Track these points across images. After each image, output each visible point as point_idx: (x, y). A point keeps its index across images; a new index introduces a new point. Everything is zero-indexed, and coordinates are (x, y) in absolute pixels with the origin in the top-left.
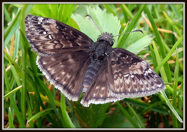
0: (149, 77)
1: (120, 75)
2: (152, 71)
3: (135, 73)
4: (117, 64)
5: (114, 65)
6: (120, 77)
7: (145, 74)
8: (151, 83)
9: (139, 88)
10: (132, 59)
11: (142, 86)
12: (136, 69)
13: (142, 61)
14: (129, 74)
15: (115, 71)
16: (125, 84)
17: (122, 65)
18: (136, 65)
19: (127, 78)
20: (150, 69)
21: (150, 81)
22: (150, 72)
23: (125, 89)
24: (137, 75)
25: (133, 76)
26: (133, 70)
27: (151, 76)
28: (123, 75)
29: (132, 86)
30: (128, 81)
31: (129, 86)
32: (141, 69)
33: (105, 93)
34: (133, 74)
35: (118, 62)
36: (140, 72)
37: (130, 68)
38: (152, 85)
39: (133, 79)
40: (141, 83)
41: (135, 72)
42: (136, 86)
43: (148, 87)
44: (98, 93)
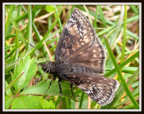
0: (76, 19)
1: (81, 40)
2: (70, 18)
3: (78, 29)
4: (72, 48)
5: (73, 50)
6: (82, 40)
7: (75, 21)
8: (79, 17)
9: (86, 23)
10: (66, 37)
11: (84, 21)
12: (74, 29)
13: (66, 28)
14: (79, 33)
15: (79, 46)
16: (88, 33)
17: (73, 42)
18: (70, 31)
19: (82, 33)
20: (70, 20)
21: (78, 18)
22: (72, 19)
23: (91, 32)
24: (78, 27)
25: (80, 30)
26: (75, 32)
27: (75, 18)
28: (81, 38)
29: (87, 27)
30: (85, 32)
31: (88, 30)
32: (72, 26)
33: (97, 48)
34: (79, 30)
35: (70, 48)
36: (76, 26)
37: (74, 35)
38: (79, 16)
39: (82, 28)
40: (82, 23)
41: (76, 29)
42: (86, 25)
43: (82, 18)
44: (99, 54)
